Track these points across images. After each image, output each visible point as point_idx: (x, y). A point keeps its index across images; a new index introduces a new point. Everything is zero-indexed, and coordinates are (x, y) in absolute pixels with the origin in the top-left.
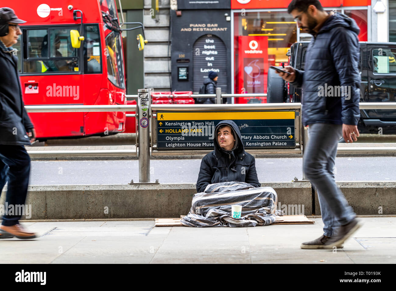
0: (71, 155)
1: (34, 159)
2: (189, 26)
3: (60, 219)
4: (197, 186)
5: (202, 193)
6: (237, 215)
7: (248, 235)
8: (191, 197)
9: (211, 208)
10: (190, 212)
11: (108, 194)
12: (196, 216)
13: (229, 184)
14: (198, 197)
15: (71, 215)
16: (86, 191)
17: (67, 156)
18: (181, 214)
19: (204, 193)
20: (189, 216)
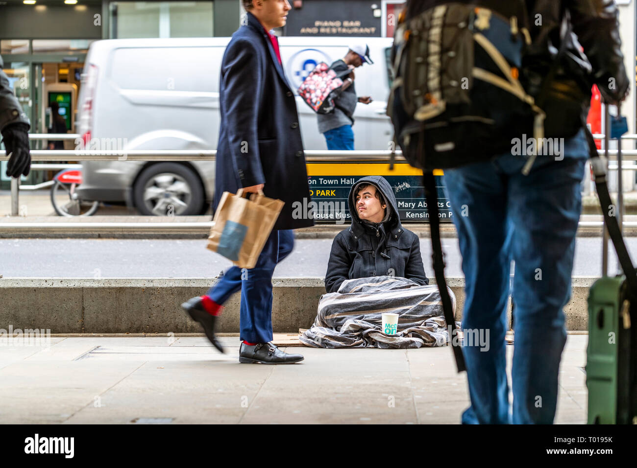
0: (123, 230)
1: (63, 236)
2: (314, 24)
3: (106, 332)
4: (326, 282)
5: (335, 293)
6: (391, 329)
7: (408, 361)
8: (317, 300)
9: (349, 318)
10: (314, 324)
11: (183, 293)
12: (324, 330)
13: (378, 281)
14: (328, 300)
15: (123, 327)
16: (147, 288)
17: (118, 231)
18: (300, 326)
19: (338, 294)
20: (313, 329)
